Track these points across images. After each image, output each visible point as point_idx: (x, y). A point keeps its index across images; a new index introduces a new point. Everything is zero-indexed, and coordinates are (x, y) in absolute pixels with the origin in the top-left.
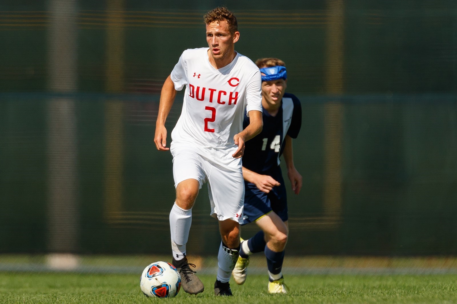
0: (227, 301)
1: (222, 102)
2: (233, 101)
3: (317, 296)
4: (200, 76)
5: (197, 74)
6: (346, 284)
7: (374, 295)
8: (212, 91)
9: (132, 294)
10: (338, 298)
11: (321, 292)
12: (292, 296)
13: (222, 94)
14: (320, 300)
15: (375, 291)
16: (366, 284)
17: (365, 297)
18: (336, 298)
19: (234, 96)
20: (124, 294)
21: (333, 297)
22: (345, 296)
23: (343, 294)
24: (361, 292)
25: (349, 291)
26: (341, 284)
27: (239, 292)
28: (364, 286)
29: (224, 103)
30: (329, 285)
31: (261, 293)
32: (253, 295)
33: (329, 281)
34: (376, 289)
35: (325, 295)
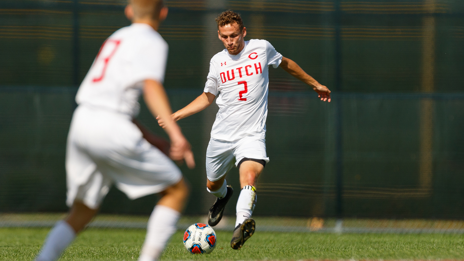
0: (343, 254)
1: (250, 74)
2: (259, 70)
3: (413, 250)
4: (226, 63)
5: (223, 63)
6: (436, 240)
7: (458, 250)
8: (239, 69)
9: (268, 247)
10: (430, 252)
11: (416, 247)
12: (394, 250)
13: (248, 68)
14: (416, 253)
15: (459, 247)
16: (452, 241)
17: (451, 251)
18: (428, 252)
19: (258, 66)
20: (262, 248)
21: (426, 251)
22: (435, 250)
23: (434, 249)
24: (448, 247)
25: (438, 246)
26: (432, 242)
27: (353, 247)
28: (450, 243)
29: (252, 74)
30: (422, 241)
31: (370, 248)
32: (363, 249)
33: (422, 239)
34: (459, 245)
35: (419, 250)
